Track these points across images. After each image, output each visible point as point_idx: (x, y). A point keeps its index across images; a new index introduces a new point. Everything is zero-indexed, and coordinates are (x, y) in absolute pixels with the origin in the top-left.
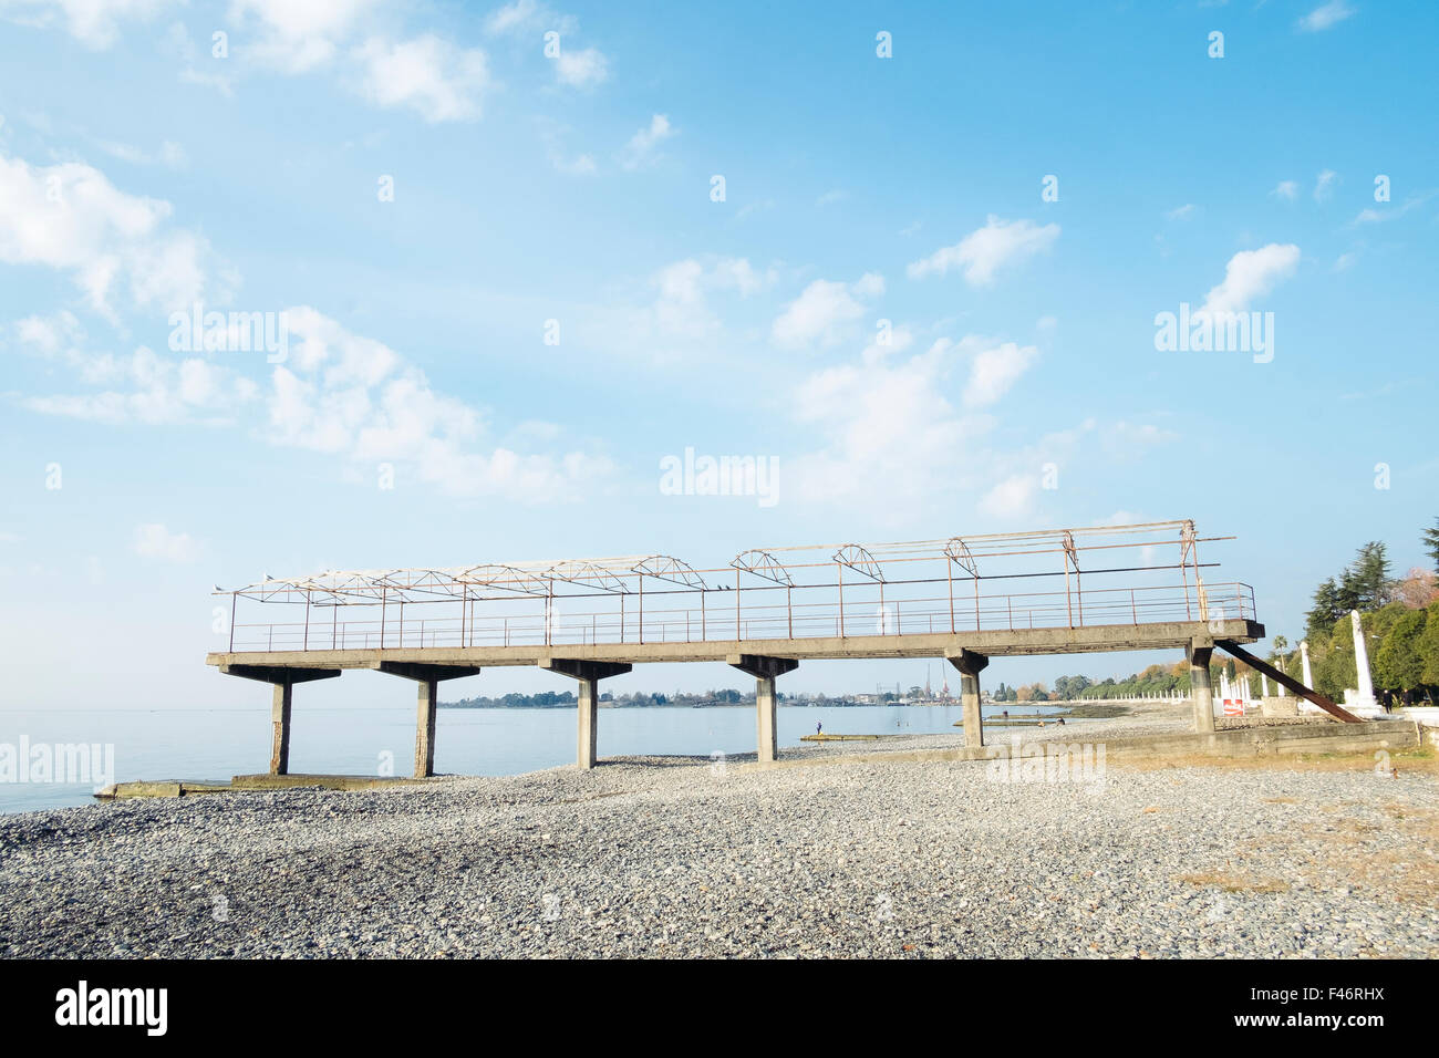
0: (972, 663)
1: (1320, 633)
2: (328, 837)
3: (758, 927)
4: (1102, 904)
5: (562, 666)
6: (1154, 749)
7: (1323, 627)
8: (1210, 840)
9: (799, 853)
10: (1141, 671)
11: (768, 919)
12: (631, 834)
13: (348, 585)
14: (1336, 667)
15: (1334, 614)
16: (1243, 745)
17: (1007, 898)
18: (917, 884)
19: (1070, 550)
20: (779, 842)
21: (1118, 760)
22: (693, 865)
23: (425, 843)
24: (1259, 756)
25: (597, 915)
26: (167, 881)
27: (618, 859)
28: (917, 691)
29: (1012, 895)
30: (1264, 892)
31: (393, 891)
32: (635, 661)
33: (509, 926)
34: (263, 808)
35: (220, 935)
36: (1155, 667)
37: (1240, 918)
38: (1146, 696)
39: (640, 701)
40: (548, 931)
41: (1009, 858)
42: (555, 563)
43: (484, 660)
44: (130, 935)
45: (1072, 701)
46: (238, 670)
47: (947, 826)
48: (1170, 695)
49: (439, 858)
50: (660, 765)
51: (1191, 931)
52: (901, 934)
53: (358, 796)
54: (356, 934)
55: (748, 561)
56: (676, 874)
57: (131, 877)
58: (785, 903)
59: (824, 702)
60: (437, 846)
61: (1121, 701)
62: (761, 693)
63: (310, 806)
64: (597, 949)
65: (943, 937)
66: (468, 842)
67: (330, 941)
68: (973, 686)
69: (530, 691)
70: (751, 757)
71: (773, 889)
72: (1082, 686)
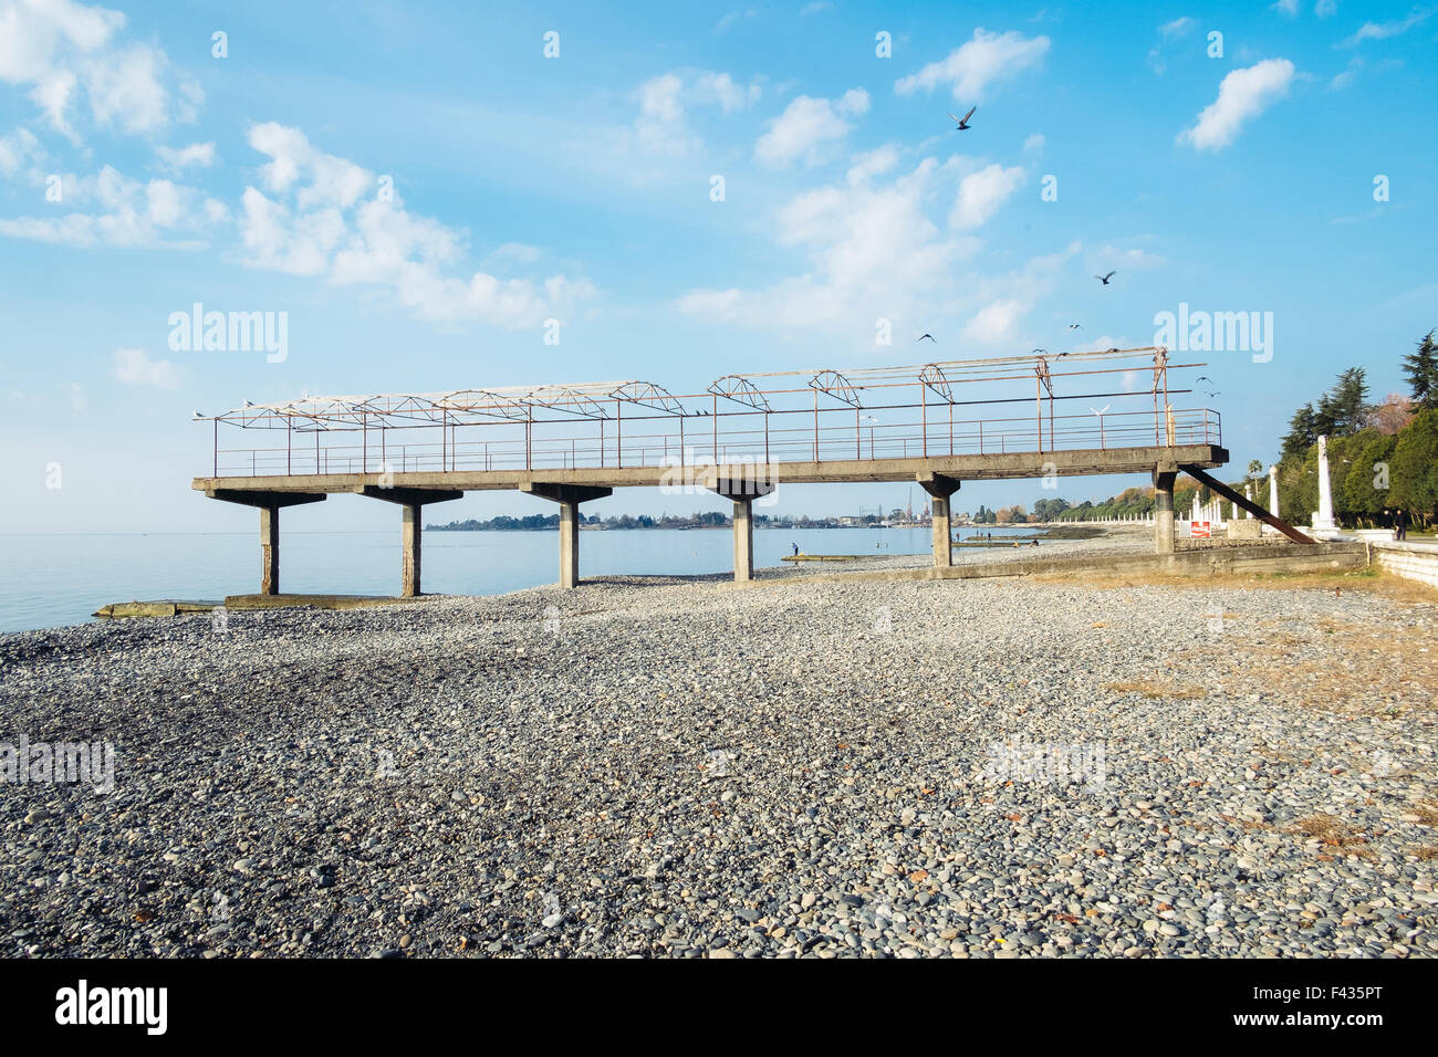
0: (943, 486)
1: (1294, 457)
2: (313, 652)
3: (708, 729)
4: (1030, 708)
5: (542, 489)
6: (1115, 569)
7: (1297, 451)
8: (1146, 652)
9: (759, 664)
10: (1118, 494)
11: (718, 722)
12: (602, 648)
13: (329, 411)
14: (1305, 490)
15: (1310, 439)
16: (1200, 566)
17: (943, 703)
18: (862, 692)
19: (1043, 376)
20: (741, 654)
21: (1081, 579)
22: (656, 675)
23: (405, 657)
24: (1215, 576)
25: (560, 719)
26: (158, 692)
27: (586, 670)
28: (898, 514)
29: (948, 701)
30: (1180, 698)
31: (371, 700)
32: (614, 485)
33: (477, 729)
34: (254, 626)
35: (207, 738)
36: (1132, 490)
37: (1152, 720)
38: (1122, 518)
39: (627, 524)
40: (512, 734)
41: (953, 669)
42: (534, 388)
43: (466, 485)
44: (124, 739)
45: (1050, 524)
46: (224, 495)
47: (903, 641)
48: (1145, 517)
49: (416, 670)
50: (640, 585)
51: (1105, 731)
52: (837, 735)
53: (346, 614)
54: (335, 737)
55: (724, 385)
56: (639, 684)
57: (125, 687)
58: (736, 708)
59: (807, 524)
60: (416, 659)
61: (1098, 523)
62: (737, 515)
63: (300, 624)
64: (556, 748)
65: (876, 737)
66: (445, 655)
67: (310, 743)
68: (943, 508)
69: (519, 514)
70: (729, 577)
71: (727, 696)
72: (1060, 508)
